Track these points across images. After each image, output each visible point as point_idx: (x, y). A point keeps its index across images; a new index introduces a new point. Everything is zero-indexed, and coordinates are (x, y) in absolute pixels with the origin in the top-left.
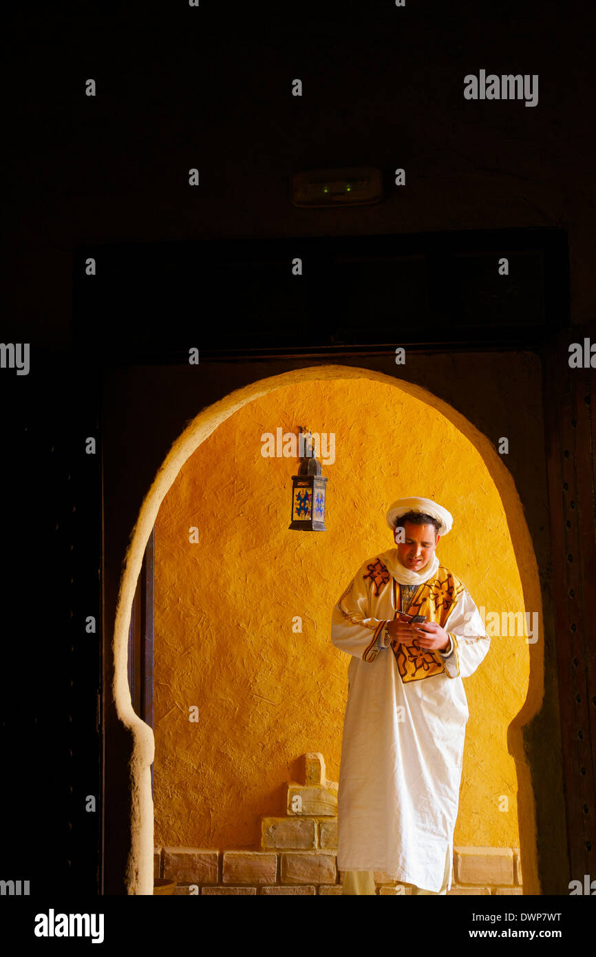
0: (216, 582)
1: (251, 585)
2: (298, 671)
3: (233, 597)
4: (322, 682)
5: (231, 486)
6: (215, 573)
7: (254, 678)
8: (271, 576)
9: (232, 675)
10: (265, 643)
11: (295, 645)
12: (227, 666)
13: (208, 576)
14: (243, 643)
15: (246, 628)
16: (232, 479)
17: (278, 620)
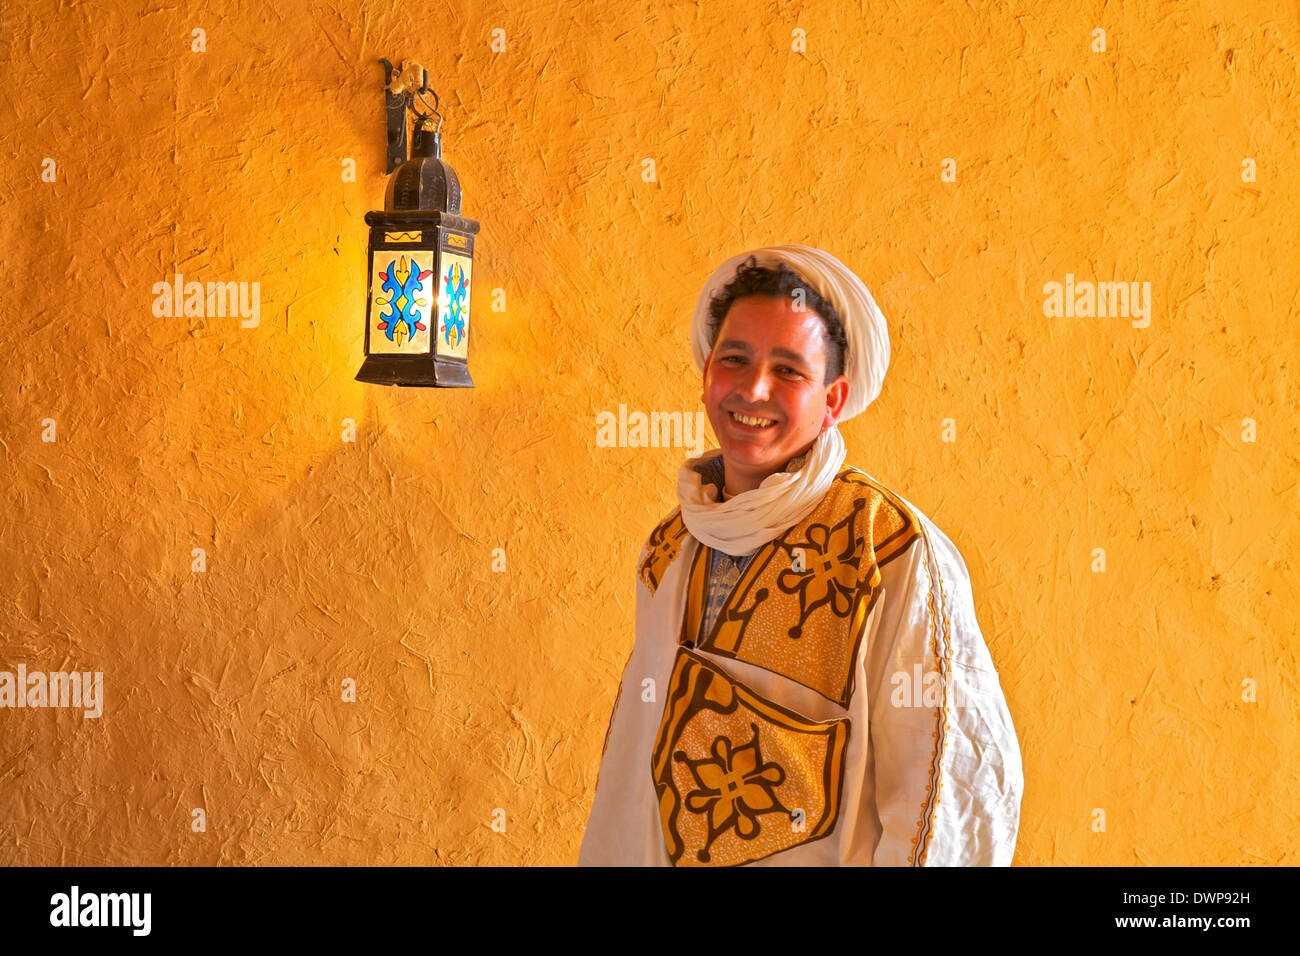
0: (114, 546)
1: (228, 555)
2: (375, 818)
3: (169, 592)
4: (450, 848)
5: (165, 242)
6: (111, 515)
7: (236, 846)
8: (293, 524)
9: (165, 838)
10: (271, 732)
11: (367, 739)
12: (147, 811)
13: (86, 524)
14: (201, 735)
15: (212, 690)
16: (166, 219)
17: (313, 661)
